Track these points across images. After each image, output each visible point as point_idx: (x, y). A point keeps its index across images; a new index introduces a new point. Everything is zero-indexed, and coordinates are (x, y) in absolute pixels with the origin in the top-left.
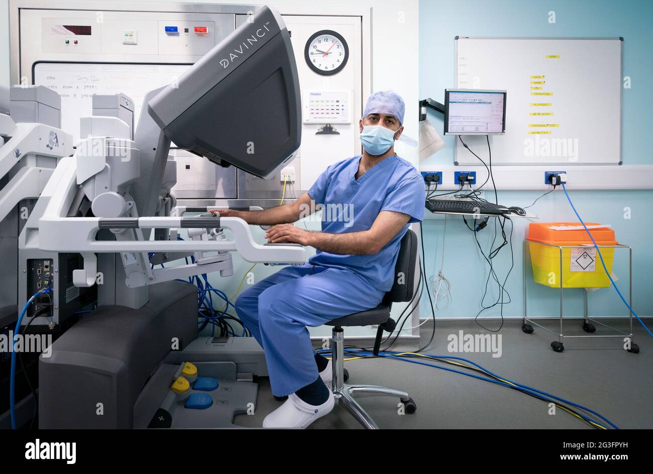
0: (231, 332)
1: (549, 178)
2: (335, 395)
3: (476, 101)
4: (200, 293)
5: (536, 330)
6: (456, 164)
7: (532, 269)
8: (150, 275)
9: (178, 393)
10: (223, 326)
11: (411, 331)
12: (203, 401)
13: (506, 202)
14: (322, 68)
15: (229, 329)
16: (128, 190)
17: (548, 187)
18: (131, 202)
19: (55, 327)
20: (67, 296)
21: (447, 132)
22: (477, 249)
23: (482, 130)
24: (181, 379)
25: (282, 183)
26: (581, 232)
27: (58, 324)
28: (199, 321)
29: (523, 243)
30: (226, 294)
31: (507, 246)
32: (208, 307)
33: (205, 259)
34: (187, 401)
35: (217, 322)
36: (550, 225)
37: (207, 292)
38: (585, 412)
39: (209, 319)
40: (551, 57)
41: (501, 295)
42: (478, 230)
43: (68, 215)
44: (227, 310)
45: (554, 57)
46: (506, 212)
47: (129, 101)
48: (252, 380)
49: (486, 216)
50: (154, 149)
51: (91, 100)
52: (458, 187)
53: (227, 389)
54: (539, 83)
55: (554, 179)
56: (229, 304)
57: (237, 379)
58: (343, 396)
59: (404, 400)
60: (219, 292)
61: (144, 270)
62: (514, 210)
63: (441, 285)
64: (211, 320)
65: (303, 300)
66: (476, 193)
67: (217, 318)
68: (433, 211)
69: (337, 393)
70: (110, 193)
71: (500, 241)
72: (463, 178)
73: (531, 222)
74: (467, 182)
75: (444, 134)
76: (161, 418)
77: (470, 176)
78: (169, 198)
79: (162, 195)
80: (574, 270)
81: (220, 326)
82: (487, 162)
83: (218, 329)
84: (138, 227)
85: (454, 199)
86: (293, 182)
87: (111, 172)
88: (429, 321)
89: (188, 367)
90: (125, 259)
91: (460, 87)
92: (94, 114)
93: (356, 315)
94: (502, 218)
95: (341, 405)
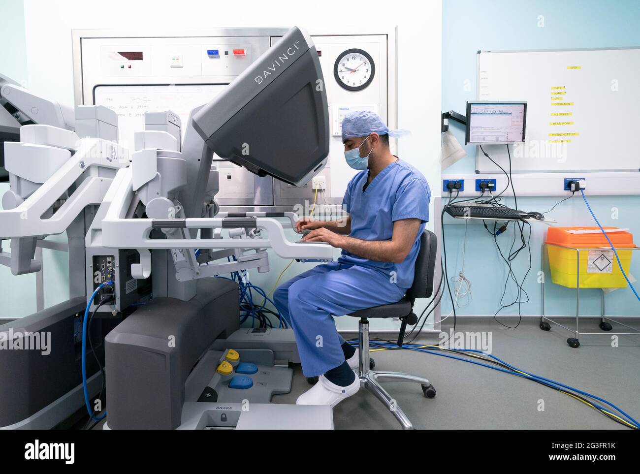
0: (270, 324)
1: (568, 185)
2: (361, 379)
3: (496, 112)
4: (241, 289)
5: (553, 327)
6: (477, 172)
7: (550, 270)
8: (197, 270)
9: (223, 375)
10: (262, 319)
11: (433, 326)
12: (245, 383)
13: (525, 208)
14: (350, 85)
15: (267, 322)
16: (176, 196)
17: (567, 193)
18: (180, 206)
19: (117, 314)
20: (127, 288)
21: (469, 142)
22: (497, 252)
23: (503, 140)
24: (225, 363)
25: (314, 190)
26: (599, 235)
27: (120, 311)
28: (241, 314)
29: (542, 246)
30: (265, 292)
31: (526, 249)
32: (248, 302)
33: (244, 257)
34: (230, 382)
35: (256, 315)
36: (568, 229)
37: (248, 288)
38: (598, 402)
39: (249, 313)
40: (572, 68)
41: (519, 294)
42: (498, 234)
43: (127, 217)
44: (265, 305)
45: (576, 68)
46: (525, 217)
47: (176, 118)
48: (288, 366)
49: (506, 220)
50: (199, 160)
51: (143, 118)
52: (478, 194)
53: (266, 373)
54: (560, 93)
55: (573, 185)
56: (267, 300)
57: (274, 365)
58: (368, 381)
59: (425, 386)
60: (257, 289)
61: (191, 266)
62: (533, 215)
63: (462, 285)
64: (251, 314)
65: (329, 292)
66: (496, 199)
67: (257, 312)
68: (454, 216)
69: (363, 378)
70: (161, 198)
71: (519, 244)
72: (485, 185)
73: (549, 227)
74: (488, 189)
75: (466, 144)
76: (208, 395)
77: (490, 183)
78: (213, 204)
79: (206, 201)
80: (590, 271)
81: (260, 319)
82: (507, 169)
83: (257, 322)
84: (185, 227)
85: (475, 205)
86: (324, 190)
87: (162, 181)
88: (449, 318)
89: (231, 353)
90: (175, 256)
91: (482, 99)
92: (146, 129)
93: (378, 308)
94: (521, 223)
95: (367, 388)
